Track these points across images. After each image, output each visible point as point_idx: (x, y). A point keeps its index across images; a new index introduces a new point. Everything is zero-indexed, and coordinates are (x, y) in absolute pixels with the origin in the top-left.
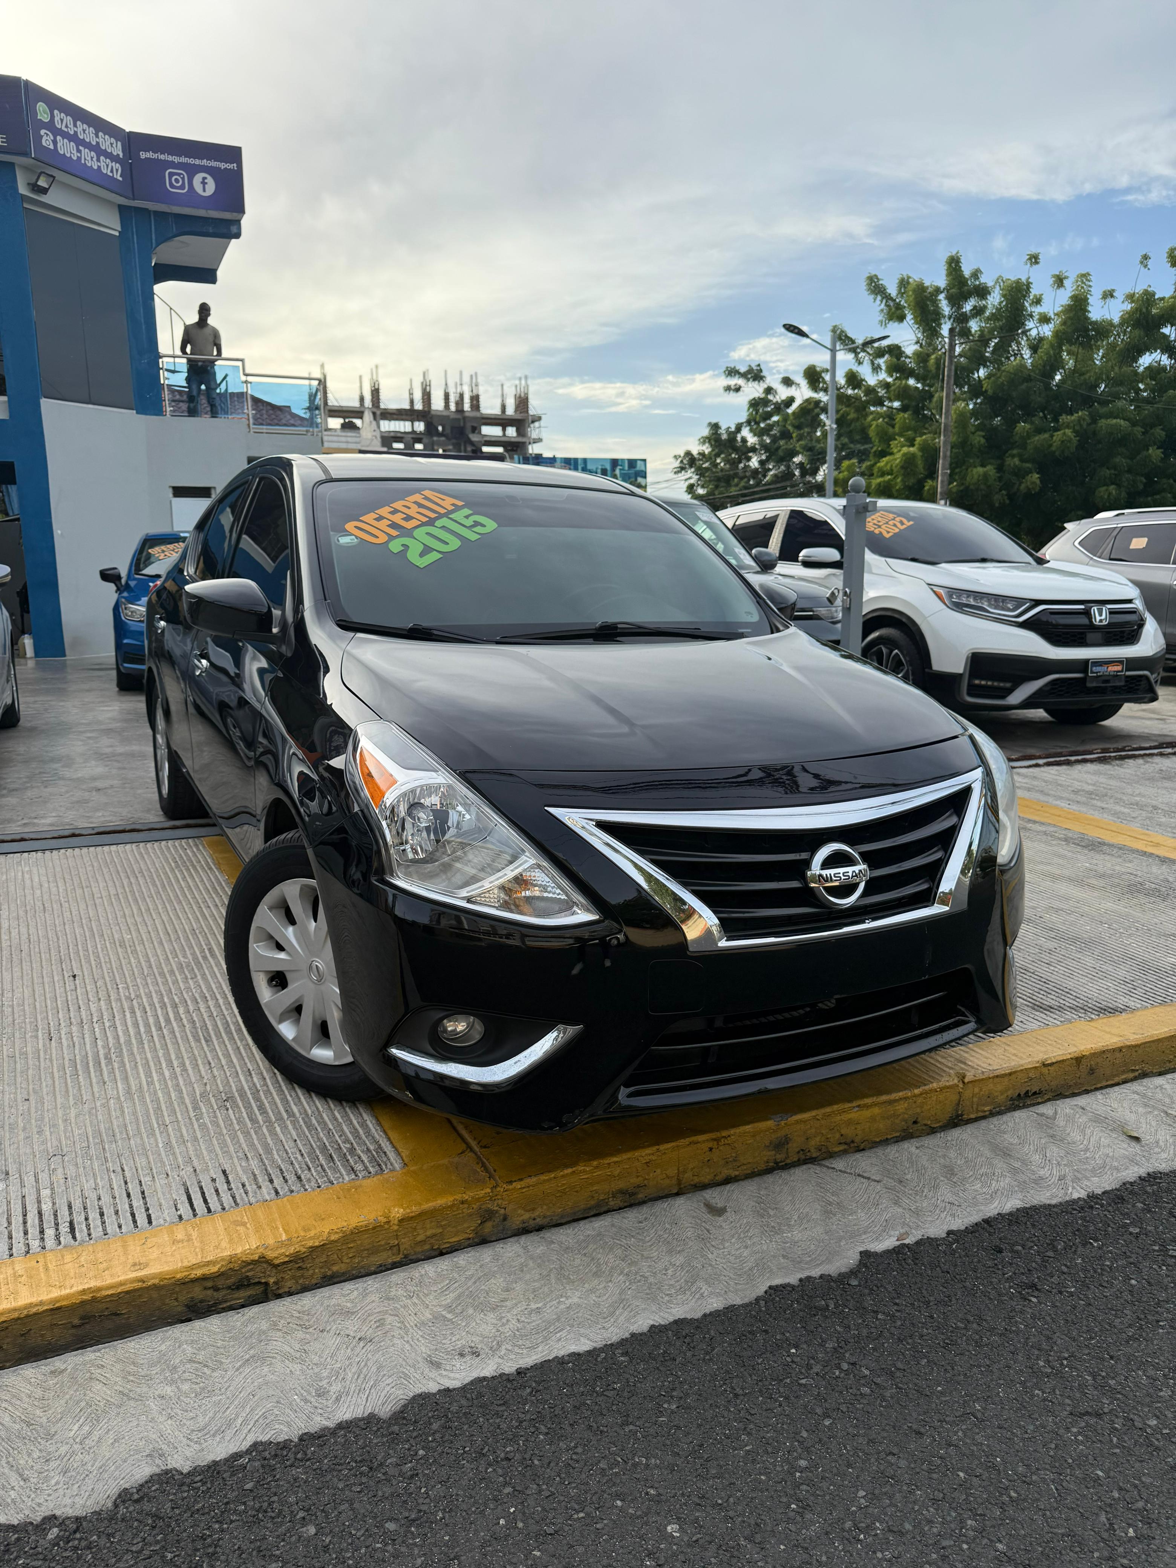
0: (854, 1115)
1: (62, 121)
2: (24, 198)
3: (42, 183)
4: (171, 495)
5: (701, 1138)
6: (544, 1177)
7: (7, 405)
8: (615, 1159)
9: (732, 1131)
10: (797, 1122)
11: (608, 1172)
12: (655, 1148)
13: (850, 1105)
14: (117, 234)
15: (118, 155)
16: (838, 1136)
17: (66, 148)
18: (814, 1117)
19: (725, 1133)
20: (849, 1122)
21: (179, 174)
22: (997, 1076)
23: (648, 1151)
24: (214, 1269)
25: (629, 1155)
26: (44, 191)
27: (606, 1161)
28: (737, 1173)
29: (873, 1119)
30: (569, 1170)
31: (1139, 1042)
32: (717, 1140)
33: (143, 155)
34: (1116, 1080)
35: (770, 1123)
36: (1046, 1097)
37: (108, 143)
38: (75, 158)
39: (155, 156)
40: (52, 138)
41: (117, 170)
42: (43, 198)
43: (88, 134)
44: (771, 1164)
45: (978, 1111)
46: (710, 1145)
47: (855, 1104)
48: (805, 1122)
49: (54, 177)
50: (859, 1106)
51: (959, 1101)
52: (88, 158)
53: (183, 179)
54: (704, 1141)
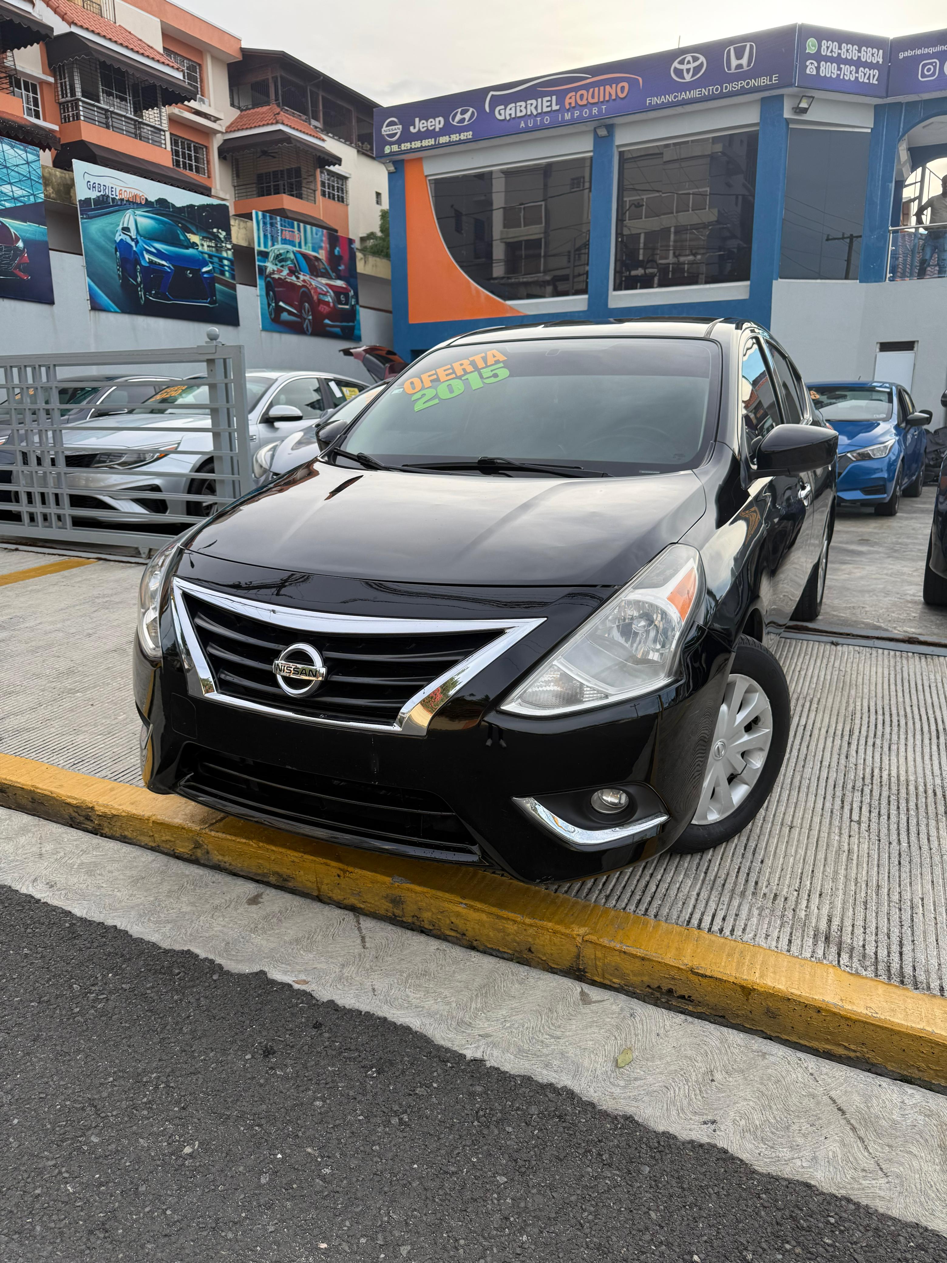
0: (461, 909)
1: (829, 48)
2: (788, 121)
3: (803, 105)
4: (878, 350)
5: (333, 864)
6: (229, 837)
7: (748, 288)
8: (274, 848)
9: (357, 870)
10: (408, 889)
11: (267, 854)
12: (301, 854)
13: (461, 900)
14: (869, 131)
15: (878, 62)
16: (448, 922)
17: (828, 70)
18: (423, 893)
19: (350, 869)
20: (458, 915)
21: (931, 64)
22: (625, 952)
23: (296, 854)
24: (75, 802)
25: (283, 850)
26: (805, 111)
27: (268, 847)
28: (362, 906)
29: (481, 923)
30: (244, 841)
31: (853, 1017)
32: (345, 871)
33: (901, 56)
34: (815, 1044)
35: (388, 880)
36: (700, 1009)
37: (870, 54)
38: (834, 76)
39: (913, 53)
40: (816, 65)
41: (874, 76)
42: (805, 117)
43: (851, 52)
44: (389, 914)
45: (604, 977)
46: (339, 872)
47: (464, 902)
48: (416, 893)
49: (813, 97)
50: (466, 904)
51: (579, 955)
52: (848, 73)
53: (935, 67)
54: (333, 867)
